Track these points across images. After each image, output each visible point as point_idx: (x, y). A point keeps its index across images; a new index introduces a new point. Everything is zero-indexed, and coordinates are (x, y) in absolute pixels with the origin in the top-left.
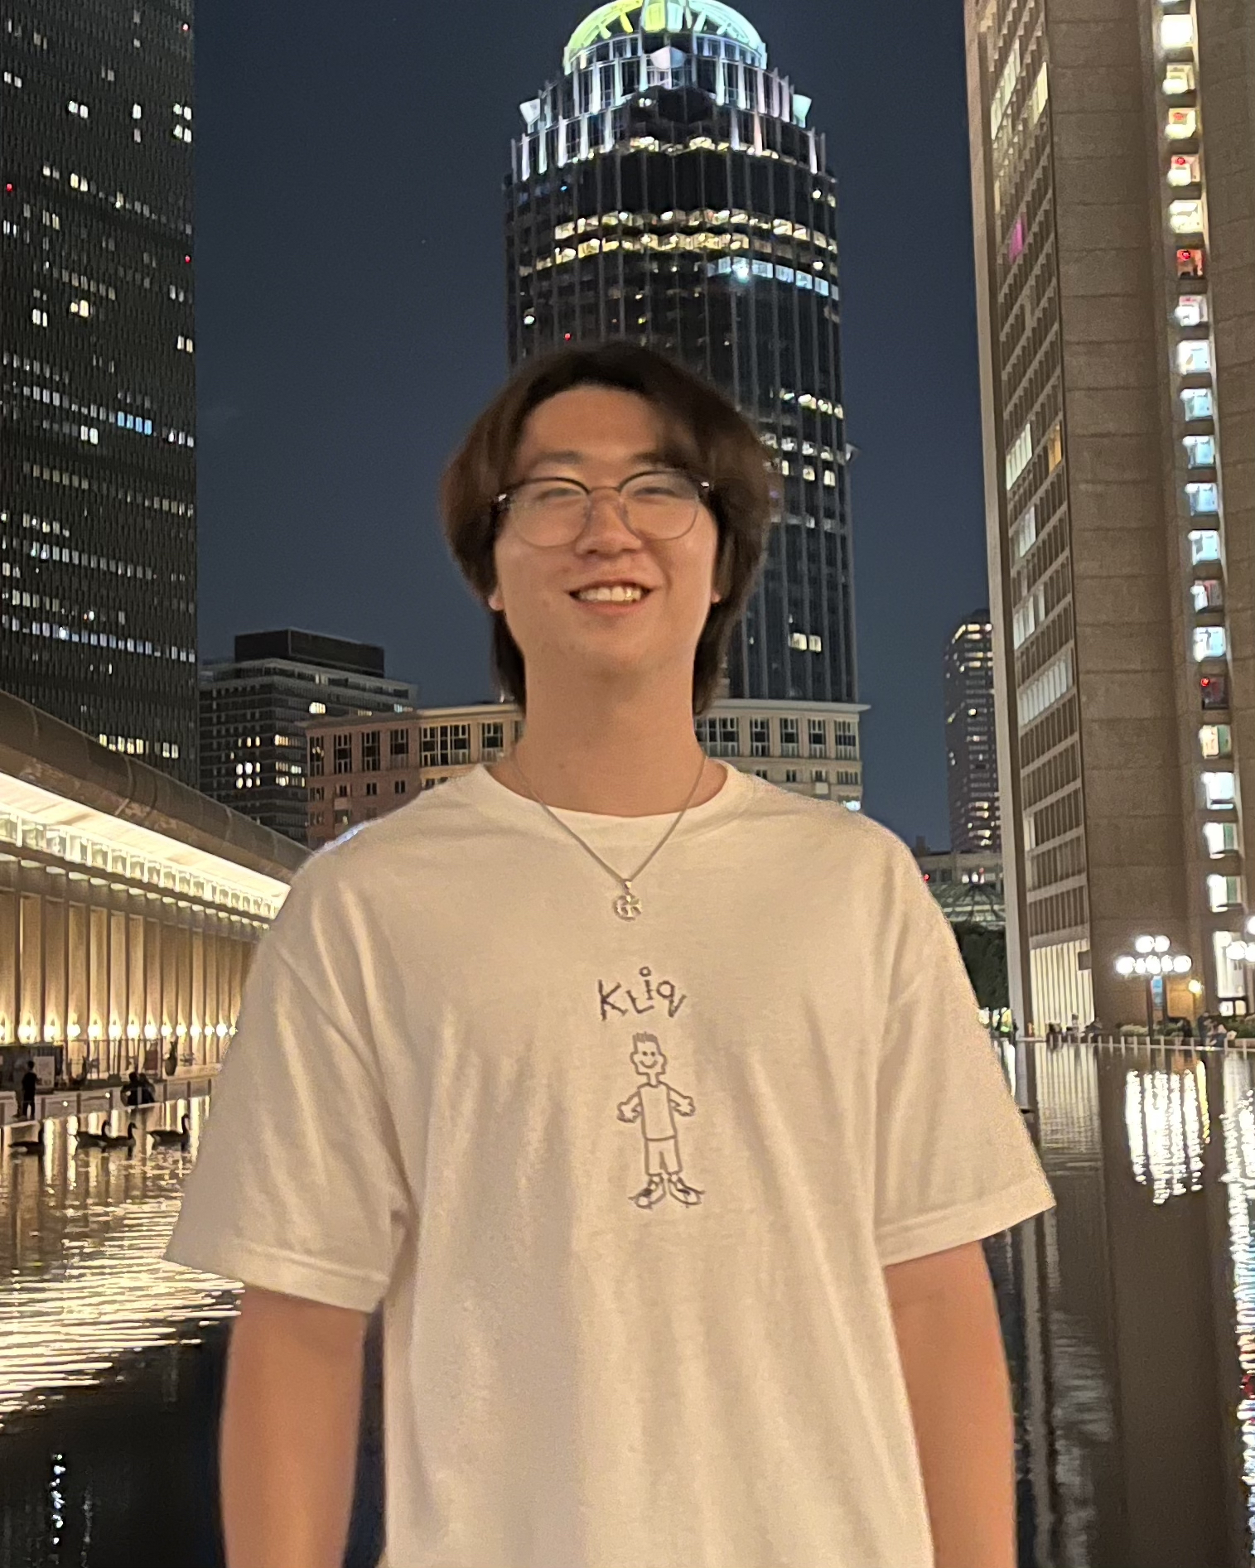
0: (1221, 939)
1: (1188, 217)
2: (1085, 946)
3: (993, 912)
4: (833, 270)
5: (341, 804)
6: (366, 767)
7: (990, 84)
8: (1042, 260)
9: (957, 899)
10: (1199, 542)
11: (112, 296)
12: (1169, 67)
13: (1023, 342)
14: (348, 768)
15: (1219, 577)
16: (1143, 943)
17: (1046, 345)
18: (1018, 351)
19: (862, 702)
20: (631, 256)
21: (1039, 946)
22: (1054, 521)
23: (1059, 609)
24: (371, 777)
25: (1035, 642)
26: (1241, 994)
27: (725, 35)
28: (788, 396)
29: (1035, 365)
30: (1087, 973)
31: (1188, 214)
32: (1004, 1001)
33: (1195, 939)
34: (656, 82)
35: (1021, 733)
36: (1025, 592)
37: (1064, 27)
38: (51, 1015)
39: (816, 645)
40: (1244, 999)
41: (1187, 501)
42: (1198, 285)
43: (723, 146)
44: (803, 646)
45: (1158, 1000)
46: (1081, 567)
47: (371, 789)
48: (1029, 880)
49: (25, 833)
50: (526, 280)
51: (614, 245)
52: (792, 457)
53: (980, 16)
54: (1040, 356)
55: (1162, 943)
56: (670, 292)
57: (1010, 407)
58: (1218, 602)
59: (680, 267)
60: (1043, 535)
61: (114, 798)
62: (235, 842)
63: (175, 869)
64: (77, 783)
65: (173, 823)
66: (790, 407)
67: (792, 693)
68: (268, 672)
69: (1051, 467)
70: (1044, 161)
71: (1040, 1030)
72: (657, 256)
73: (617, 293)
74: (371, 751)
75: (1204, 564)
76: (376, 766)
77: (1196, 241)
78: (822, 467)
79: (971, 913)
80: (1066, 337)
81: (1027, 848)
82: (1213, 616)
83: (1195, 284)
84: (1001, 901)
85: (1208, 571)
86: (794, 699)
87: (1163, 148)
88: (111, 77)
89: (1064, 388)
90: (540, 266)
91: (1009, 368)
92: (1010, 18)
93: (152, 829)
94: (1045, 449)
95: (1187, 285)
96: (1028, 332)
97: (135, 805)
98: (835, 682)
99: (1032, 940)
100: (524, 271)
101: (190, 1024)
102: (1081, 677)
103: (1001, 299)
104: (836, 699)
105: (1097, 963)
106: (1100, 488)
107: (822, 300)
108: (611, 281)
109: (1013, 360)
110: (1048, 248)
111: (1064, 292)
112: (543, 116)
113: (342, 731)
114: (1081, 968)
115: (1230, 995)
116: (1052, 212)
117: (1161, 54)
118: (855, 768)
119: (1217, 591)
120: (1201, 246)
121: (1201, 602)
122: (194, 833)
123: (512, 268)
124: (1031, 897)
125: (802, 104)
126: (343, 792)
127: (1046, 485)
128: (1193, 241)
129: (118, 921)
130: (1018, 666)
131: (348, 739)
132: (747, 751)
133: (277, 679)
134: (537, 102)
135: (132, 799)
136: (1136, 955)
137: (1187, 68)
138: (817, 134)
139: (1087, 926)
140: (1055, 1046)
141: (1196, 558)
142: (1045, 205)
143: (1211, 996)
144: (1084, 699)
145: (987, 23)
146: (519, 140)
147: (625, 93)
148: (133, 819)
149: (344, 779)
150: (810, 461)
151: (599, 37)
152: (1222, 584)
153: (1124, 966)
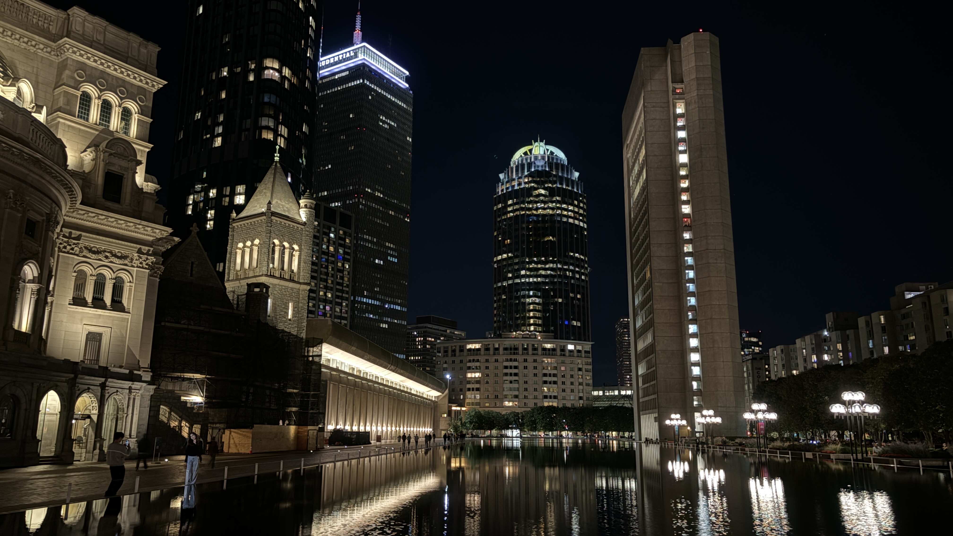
0: (697, 415)
1: (686, 209)
2: (656, 415)
3: (630, 403)
4: (585, 220)
5: (445, 366)
6: (452, 356)
7: (630, 171)
8: (644, 220)
9: (619, 399)
10: (690, 300)
11: (388, 225)
12: (681, 168)
13: (639, 242)
14: (447, 356)
15: (696, 310)
16: (673, 416)
17: (645, 244)
18: (637, 245)
19: (592, 341)
20: (529, 216)
21: (643, 414)
22: (648, 293)
23: (649, 318)
24: (453, 358)
25: (642, 327)
26: (702, 431)
27: (556, 155)
28: (572, 254)
29: (642, 249)
30: (657, 423)
31: (686, 208)
32: (632, 429)
33: (689, 414)
34: (537, 169)
35: (638, 353)
36: (639, 312)
37: (651, 157)
38: (368, 424)
39: (579, 324)
40: (703, 432)
41: (687, 288)
42: (689, 228)
43: (554, 186)
44: (575, 324)
45: (677, 433)
46: (655, 307)
47: (454, 362)
48: (640, 396)
49: (364, 373)
50: (499, 222)
51: (524, 212)
52: (573, 271)
53: (627, 153)
54: (644, 247)
55: (678, 416)
56: (539, 225)
57: (635, 260)
58: (696, 318)
59: (542, 218)
60: (645, 297)
61: (387, 364)
62: (417, 376)
63: (401, 384)
64: (378, 360)
65: (402, 371)
66: (573, 257)
67: (572, 338)
68: (425, 327)
69: (647, 278)
70: (645, 193)
71: (643, 440)
72: (535, 215)
73: (524, 226)
74: (454, 351)
75: (691, 306)
76: (455, 355)
77: (689, 216)
78: (581, 274)
79: (624, 404)
80: (651, 242)
81: (640, 386)
82: (694, 321)
83: (688, 228)
84: (632, 401)
85: (692, 308)
86: (572, 340)
87: (679, 190)
88: (390, 167)
89: (650, 257)
90: (503, 218)
91: (635, 249)
92: (636, 154)
93: (396, 373)
94: (645, 273)
95: (686, 228)
96: (640, 240)
97: (392, 366)
98: (585, 335)
99: (641, 413)
100: (499, 219)
101: (404, 427)
102: (656, 338)
103: (633, 230)
104: (585, 340)
105: (660, 420)
106: (661, 284)
107: (582, 228)
108: (523, 222)
109: (636, 247)
110: (646, 217)
111: (651, 230)
112: (505, 178)
113: (446, 345)
114: (655, 421)
115: (699, 430)
116: (647, 208)
117: (678, 165)
118: (590, 360)
119: (695, 315)
120: (690, 218)
121: (690, 317)
122: (407, 374)
123: (496, 219)
124: (641, 400)
125: (577, 174)
126: (446, 363)
127: (645, 283)
128: (687, 216)
129: (386, 399)
130: (637, 333)
131: (447, 347)
132: (559, 354)
133: (428, 329)
134: (503, 174)
135: (392, 365)
136: (671, 419)
137: (686, 168)
138: (581, 182)
139: (657, 410)
140: (647, 444)
141: (689, 304)
142: (645, 206)
143: (693, 432)
144: (656, 344)
145: (629, 155)
146: (498, 184)
147: (528, 171)
148: (391, 370)
149: (446, 359)
150: (578, 272)
151: (521, 156)
152: (696, 312)
153: (668, 422)
